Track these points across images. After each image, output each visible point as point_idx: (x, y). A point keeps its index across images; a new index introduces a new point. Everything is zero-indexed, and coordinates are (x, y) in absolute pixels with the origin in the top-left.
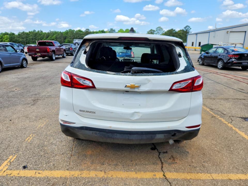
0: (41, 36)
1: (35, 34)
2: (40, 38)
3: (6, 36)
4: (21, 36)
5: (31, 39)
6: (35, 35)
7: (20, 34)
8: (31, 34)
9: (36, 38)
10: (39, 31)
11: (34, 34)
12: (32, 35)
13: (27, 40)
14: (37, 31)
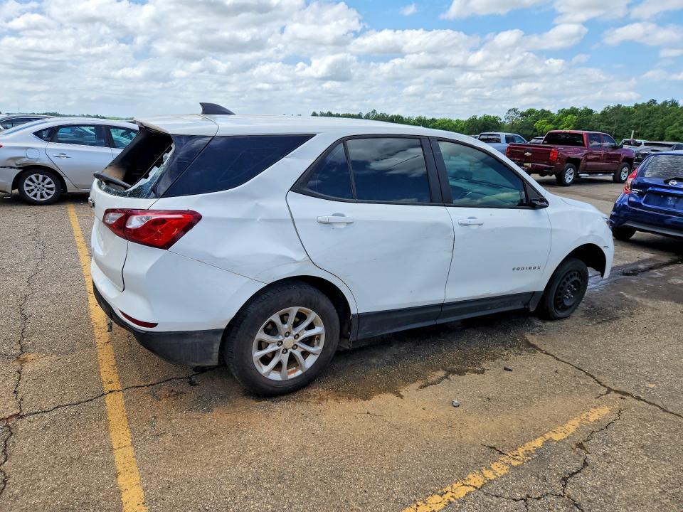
0: (668, 117)
1: (650, 112)
2: (662, 123)
3: (569, 117)
4: (607, 118)
5: (632, 126)
6: (647, 114)
7: (608, 111)
8: (637, 113)
9: (650, 123)
10: (665, 103)
11: (647, 111)
12: (639, 116)
13: (619, 127)
14: (659, 102)
